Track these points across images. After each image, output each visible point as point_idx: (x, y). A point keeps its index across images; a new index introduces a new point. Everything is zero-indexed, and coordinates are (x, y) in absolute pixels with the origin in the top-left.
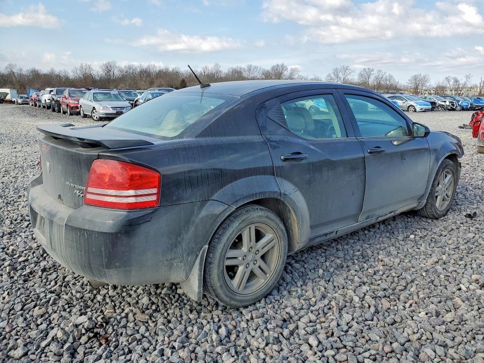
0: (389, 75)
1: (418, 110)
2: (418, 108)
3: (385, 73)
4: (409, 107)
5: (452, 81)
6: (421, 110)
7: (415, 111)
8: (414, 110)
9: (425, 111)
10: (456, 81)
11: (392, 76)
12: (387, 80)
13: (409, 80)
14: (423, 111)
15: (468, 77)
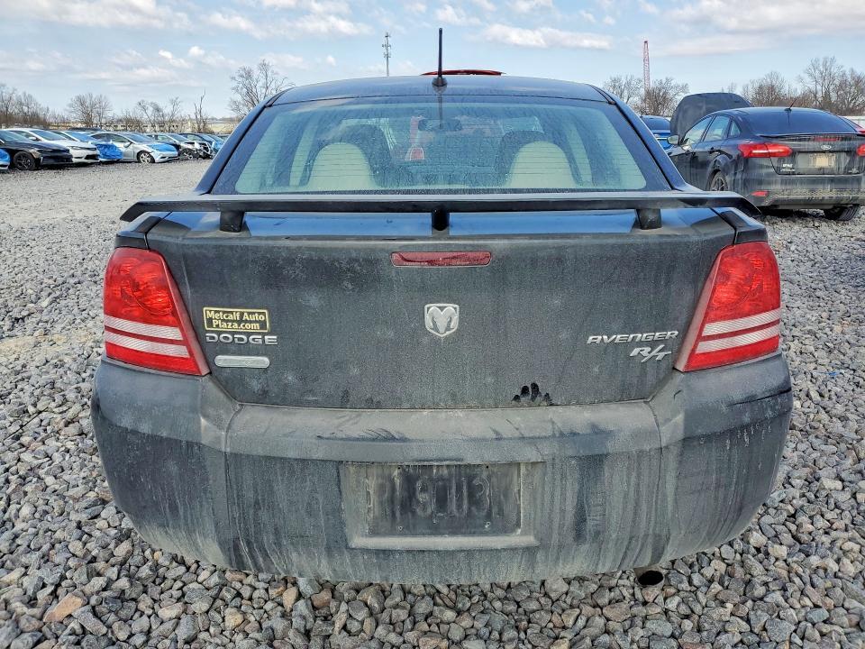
0: (25, 94)
1: (157, 159)
2: (157, 156)
3: (15, 90)
4: (139, 154)
5: (151, 109)
6: (162, 160)
7: (153, 161)
8: (149, 159)
9: (170, 160)
10: (158, 110)
11: (30, 96)
12: (21, 104)
13: (71, 105)
14: (168, 161)
15: (174, 103)
